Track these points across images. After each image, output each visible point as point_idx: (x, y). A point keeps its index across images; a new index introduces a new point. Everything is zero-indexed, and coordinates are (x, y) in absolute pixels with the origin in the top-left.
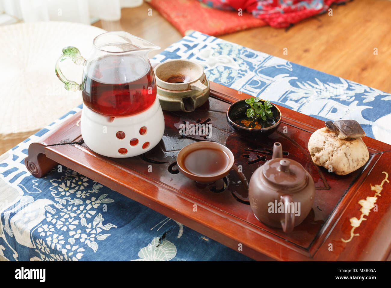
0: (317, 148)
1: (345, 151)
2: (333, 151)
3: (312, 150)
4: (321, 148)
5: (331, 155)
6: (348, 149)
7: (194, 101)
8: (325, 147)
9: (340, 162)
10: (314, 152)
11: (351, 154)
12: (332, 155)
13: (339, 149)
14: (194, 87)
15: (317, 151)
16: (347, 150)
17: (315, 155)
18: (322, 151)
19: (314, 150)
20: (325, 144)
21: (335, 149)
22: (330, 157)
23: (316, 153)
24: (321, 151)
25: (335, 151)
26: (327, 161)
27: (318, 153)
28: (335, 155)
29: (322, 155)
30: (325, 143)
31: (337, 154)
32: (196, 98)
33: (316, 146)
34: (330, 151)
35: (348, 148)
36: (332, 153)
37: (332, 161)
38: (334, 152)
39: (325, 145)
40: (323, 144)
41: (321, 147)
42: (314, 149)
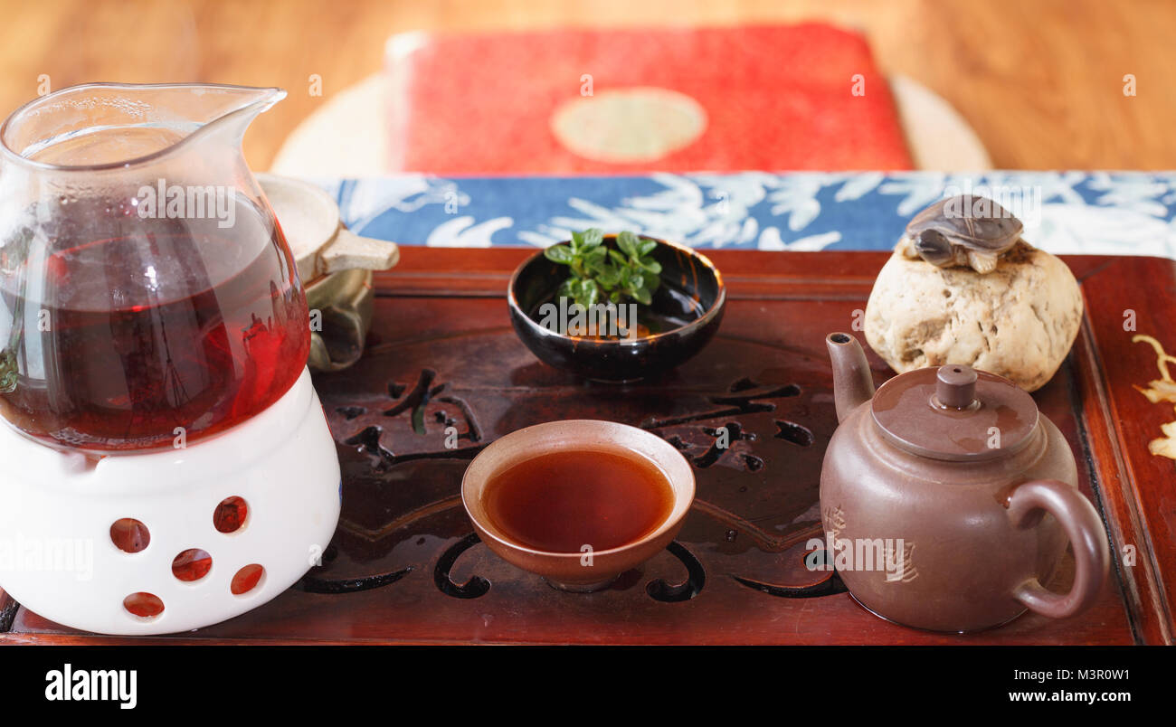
0: (924, 324)
1: (1029, 299)
2: (991, 314)
3: (906, 338)
4: (943, 318)
5: (989, 328)
6: (1037, 288)
7: (348, 314)
8: (959, 306)
9: (1027, 344)
10: (917, 342)
11: (1047, 303)
12: (994, 329)
13: (1008, 297)
14: (341, 259)
15: (926, 335)
16: (1034, 294)
17: (924, 350)
18: (947, 326)
19: (916, 333)
20: (951, 299)
21: (996, 304)
22: (986, 338)
23: (923, 343)
24: (943, 328)
25: (998, 308)
26: (977, 358)
27: (932, 341)
28: (1005, 324)
29: (956, 342)
30: (947, 294)
31: (1009, 316)
32: (355, 304)
33: (920, 316)
34: (980, 317)
35: (1033, 284)
36: (989, 320)
37: (1001, 350)
38: (995, 315)
39: (952, 304)
40: (944, 301)
41: (943, 312)
42: (912, 330)
